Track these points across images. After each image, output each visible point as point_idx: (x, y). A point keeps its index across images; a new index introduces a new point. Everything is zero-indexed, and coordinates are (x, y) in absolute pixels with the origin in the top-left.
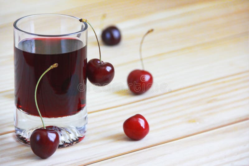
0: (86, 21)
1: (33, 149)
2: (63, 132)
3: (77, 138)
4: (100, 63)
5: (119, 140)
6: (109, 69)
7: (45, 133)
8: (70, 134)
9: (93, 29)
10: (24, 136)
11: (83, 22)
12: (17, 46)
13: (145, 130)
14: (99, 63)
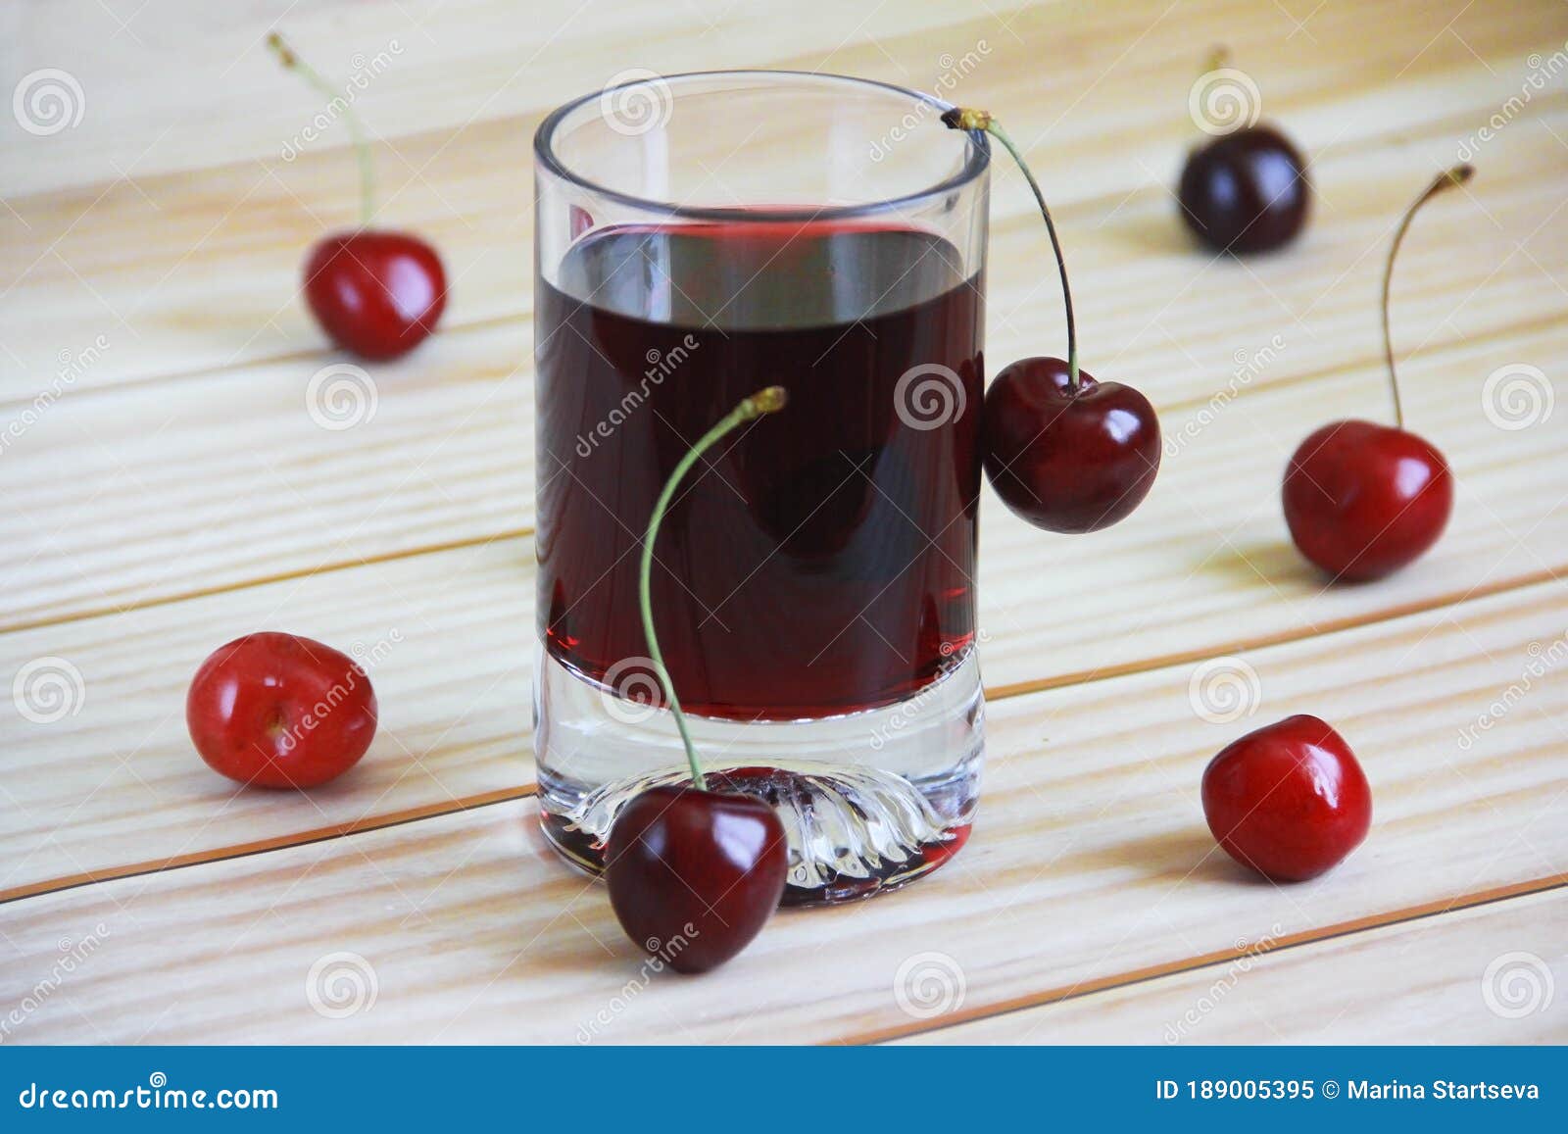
0: (982, 125)
1: (624, 909)
2: (827, 809)
3: (912, 845)
4: (1071, 388)
5: (1173, 873)
6: (1121, 425)
7: (695, 817)
8: (871, 825)
9: (1026, 172)
10: (590, 828)
11: (966, 128)
12: (554, 278)
13: (1341, 822)
14: (1065, 388)
